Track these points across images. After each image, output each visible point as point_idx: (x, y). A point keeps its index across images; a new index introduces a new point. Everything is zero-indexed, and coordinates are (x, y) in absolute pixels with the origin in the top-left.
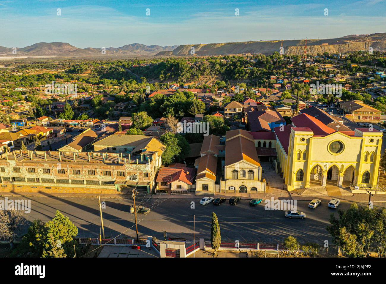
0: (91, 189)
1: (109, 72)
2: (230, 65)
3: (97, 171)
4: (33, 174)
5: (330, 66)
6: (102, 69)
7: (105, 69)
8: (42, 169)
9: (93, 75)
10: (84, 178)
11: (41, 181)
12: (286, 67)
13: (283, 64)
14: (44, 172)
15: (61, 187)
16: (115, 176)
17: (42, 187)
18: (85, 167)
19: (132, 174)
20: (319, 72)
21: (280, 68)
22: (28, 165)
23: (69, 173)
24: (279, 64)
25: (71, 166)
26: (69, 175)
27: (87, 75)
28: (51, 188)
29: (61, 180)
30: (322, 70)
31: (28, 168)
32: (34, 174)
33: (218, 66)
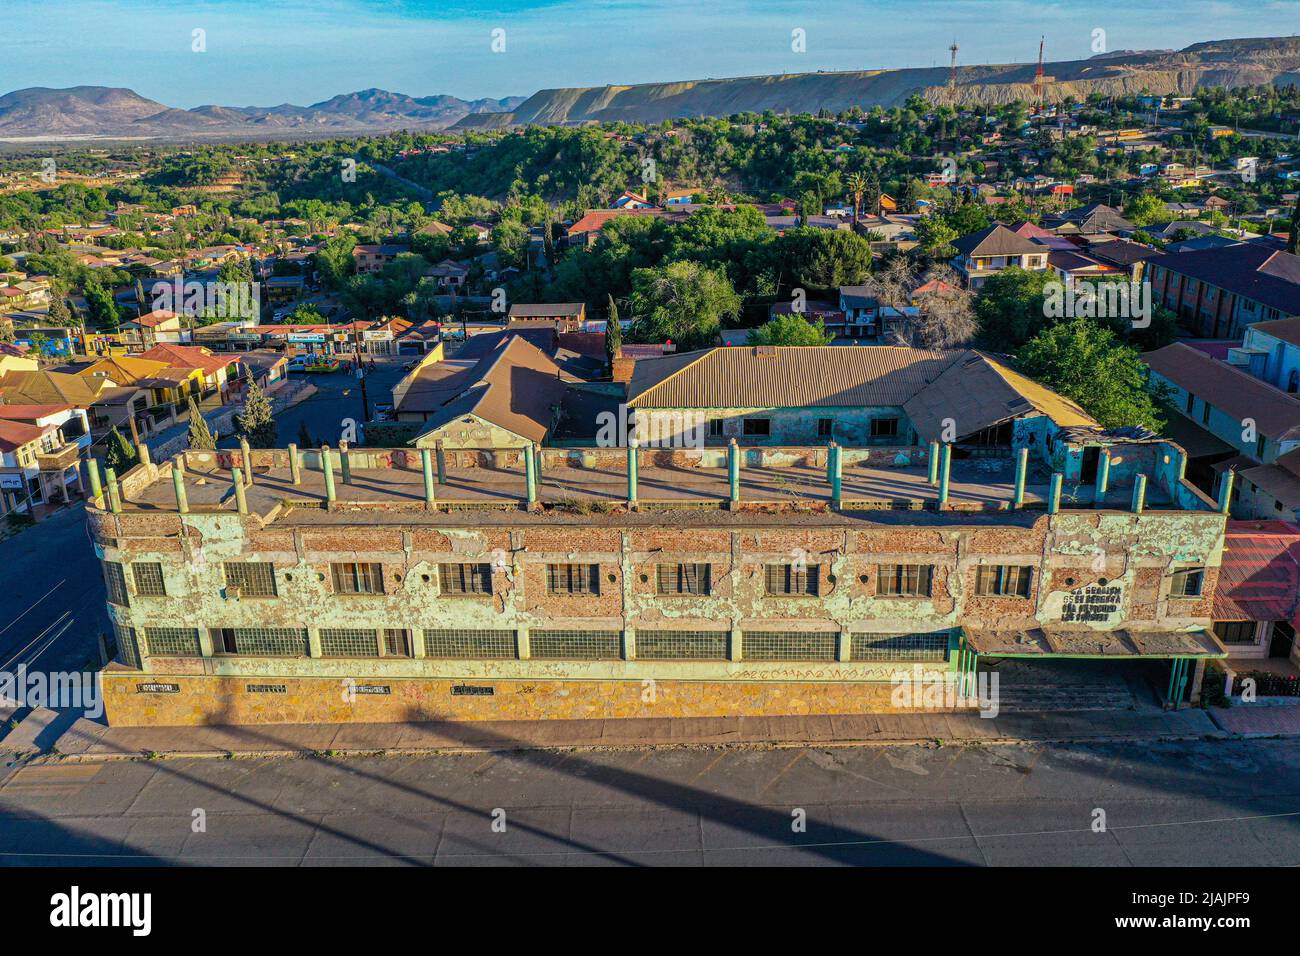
0: (775, 684)
1: (311, 175)
2: (770, 140)
3: (836, 571)
4: (365, 601)
5: (1134, 135)
6: (283, 168)
7: (295, 168)
8: (436, 571)
9: (252, 188)
10: (738, 615)
11: (419, 646)
12: (978, 143)
13: (963, 133)
14: (445, 586)
15: (566, 682)
16: (961, 599)
17: (429, 683)
18: (751, 545)
19: (1086, 578)
20: (1101, 157)
22: (332, 546)
23: (628, 586)
24: (948, 132)
25: (646, 543)
26: (629, 603)
27: (229, 189)
28: (490, 691)
29: (566, 635)
30: (1110, 152)
31: (335, 567)
32: (377, 602)
33: (726, 144)
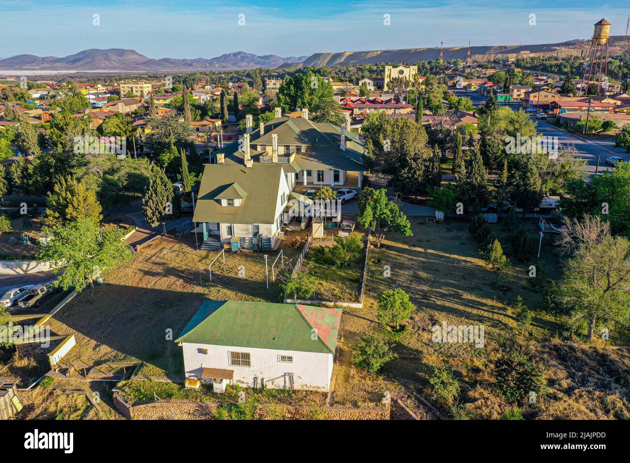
5: (493, 71)
12: (444, 73)
13: (441, 69)
21: (436, 73)
24: (436, 69)
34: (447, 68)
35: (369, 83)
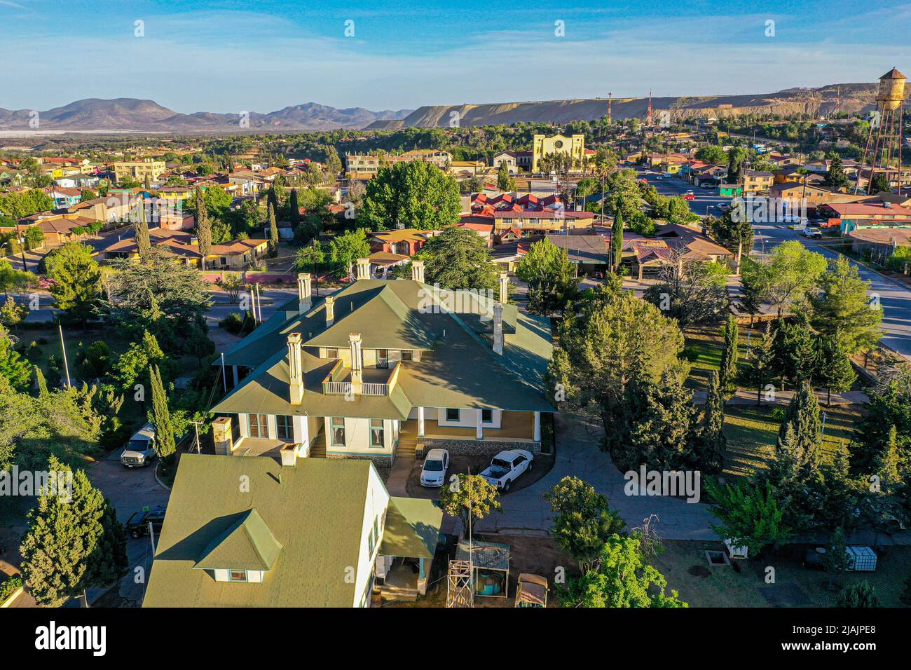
1: (295, 150)
2: (521, 135)
5: (686, 135)
6: (280, 147)
7: (287, 147)
9: (263, 157)
12: (614, 138)
13: (609, 133)
20: (665, 145)
21: (603, 139)
24: (602, 133)
27: (252, 157)
30: (670, 143)
31: (369, 161)
33: (500, 137)
34: (619, 132)
35: (510, 161)
